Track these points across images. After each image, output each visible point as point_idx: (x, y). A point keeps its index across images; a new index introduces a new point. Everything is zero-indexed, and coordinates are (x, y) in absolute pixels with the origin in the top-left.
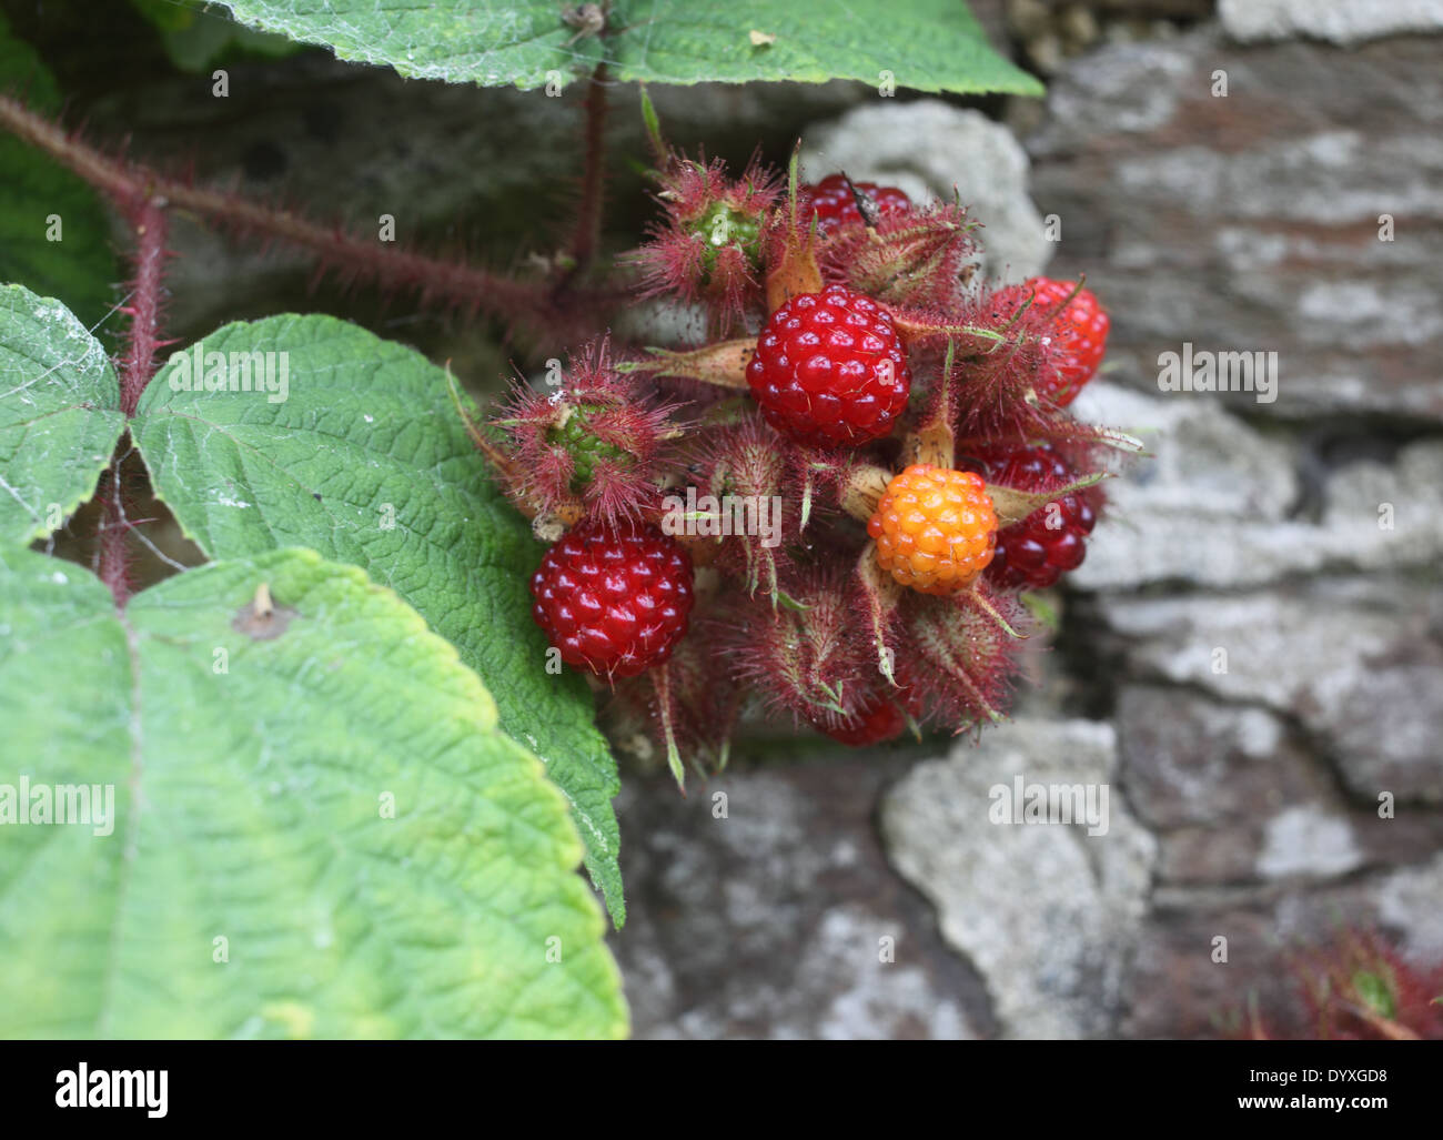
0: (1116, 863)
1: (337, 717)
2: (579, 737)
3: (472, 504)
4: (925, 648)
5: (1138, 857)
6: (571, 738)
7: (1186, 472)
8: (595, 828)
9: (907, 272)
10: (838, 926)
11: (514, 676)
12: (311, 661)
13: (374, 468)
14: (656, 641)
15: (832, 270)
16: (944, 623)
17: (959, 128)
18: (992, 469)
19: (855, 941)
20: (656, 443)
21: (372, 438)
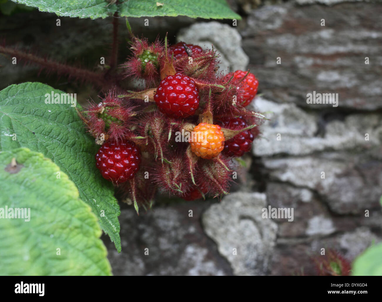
0: (267, 232)
1: (33, 195)
2: (109, 199)
3: (79, 135)
4: (206, 174)
5: (273, 230)
6: (107, 199)
7: (286, 124)
8: (113, 225)
9: (199, 69)
10: (190, 250)
11: (90, 182)
12: (27, 179)
13: (50, 125)
14: (130, 172)
15: (178, 69)
16: (211, 167)
17: (222, 29)
18: (224, 124)
19: (195, 254)
20: (129, 117)
21: (51, 116)
